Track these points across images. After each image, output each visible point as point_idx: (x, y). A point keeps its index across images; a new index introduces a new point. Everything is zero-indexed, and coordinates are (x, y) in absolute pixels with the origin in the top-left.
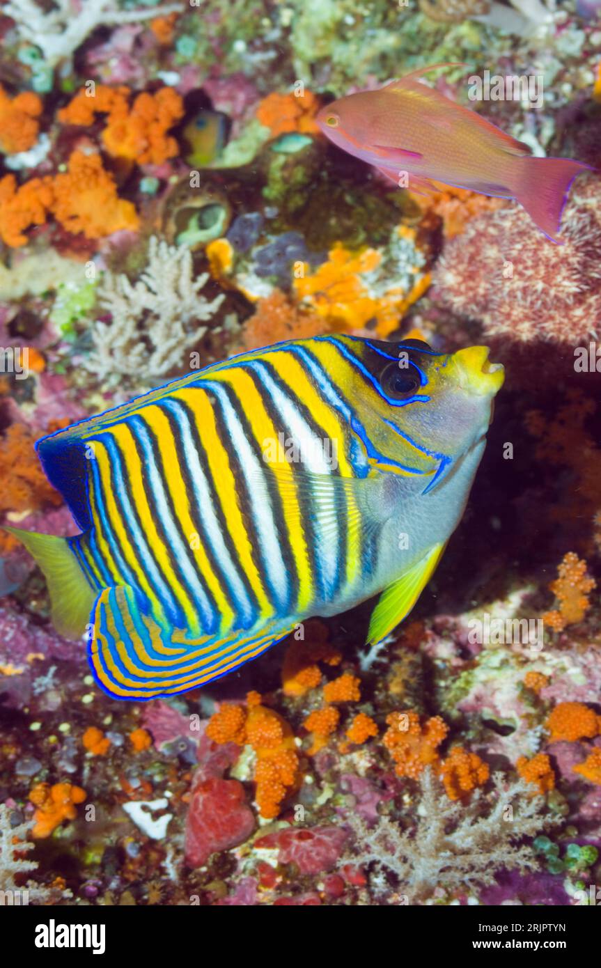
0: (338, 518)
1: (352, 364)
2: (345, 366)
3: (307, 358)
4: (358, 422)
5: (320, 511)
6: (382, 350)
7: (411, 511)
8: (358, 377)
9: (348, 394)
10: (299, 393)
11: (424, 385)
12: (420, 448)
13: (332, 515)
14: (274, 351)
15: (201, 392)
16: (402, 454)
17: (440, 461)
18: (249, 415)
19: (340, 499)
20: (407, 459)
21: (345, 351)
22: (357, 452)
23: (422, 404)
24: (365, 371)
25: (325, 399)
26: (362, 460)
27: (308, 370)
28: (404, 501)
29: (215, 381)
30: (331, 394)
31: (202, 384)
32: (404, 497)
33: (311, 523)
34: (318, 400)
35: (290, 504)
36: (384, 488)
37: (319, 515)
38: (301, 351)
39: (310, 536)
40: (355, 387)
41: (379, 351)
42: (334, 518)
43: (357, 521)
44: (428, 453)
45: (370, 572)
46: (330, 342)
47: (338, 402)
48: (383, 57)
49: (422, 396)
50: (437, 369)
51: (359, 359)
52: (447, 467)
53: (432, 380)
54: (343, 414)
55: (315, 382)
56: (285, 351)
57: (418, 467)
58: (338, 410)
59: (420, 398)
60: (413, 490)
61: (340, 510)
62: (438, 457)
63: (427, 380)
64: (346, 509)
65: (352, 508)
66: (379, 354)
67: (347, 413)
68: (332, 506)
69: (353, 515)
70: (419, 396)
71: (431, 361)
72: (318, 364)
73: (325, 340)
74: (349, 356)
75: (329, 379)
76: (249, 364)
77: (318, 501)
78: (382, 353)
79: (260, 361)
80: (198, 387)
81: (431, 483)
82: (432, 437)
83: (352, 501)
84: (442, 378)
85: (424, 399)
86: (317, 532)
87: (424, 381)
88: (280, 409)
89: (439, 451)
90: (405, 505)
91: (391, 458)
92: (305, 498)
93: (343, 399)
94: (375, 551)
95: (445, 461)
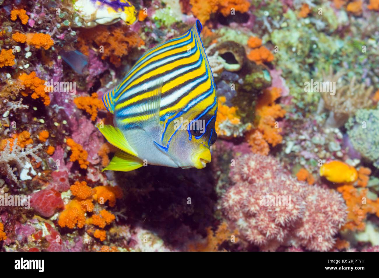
0: (145, 112)
1: (204, 110)
2: (204, 108)
3: (207, 94)
4: (181, 114)
5: (148, 105)
6: (210, 122)
7: (148, 139)
8: (200, 113)
9: (193, 109)
10: (193, 92)
11: (196, 138)
12: (171, 138)
13: (147, 109)
14: (211, 83)
15: (197, 59)
16: (169, 132)
17: (166, 147)
18: (186, 75)
19: (152, 111)
20: (167, 134)
21: (210, 108)
22: (170, 115)
23: (188, 137)
24: (201, 115)
25: (191, 101)
26: (167, 118)
27: (202, 94)
28: (151, 135)
29: (201, 64)
30: (193, 103)
31: (201, 59)
32: (153, 136)
33: (144, 102)
34: (190, 99)
35: (152, 94)
36: (156, 127)
37: (147, 104)
38: (211, 91)
39: (139, 103)
40: (195, 112)
41: (210, 121)
42: (145, 110)
43: (144, 119)
44: (169, 142)
45: (126, 128)
46: (214, 102)
47: (190, 105)
48: (290, 72)
49: (191, 137)
50: (202, 143)
51: (207, 113)
52: (164, 150)
53: (198, 141)
54: (185, 108)
55: (198, 97)
56: (211, 87)
57: (164, 139)
58: (186, 106)
59: (190, 136)
60: (156, 138)
61: (148, 112)
62: (168, 146)
63: (198, 139)
64: (149, 114)
65: (149, 117)
66: (209, 120)
67: (185, 110)
68: (150, 109)
69: (146, 117)
70: (191, 136)
71: (206, 140)
72: (205, 98)
73: (215, 100)
74: (208, 109)
75: (199, 102)
76: (207, 74)
77: (152, 103)
78: (209, 121)
79: (208, 78)
80: (200, 58)
81: (158, 144)
82: (175, 142)
83: (152, 116)
84: (198, 145)
85: (190, 138)
86: (140, 105)
87: (197, 137)
88: (187, 85)
89: (170, 146)
90: (150, 136)
91: (167, 128)
92: (154, 98)
93: (191, 108)
94: (133, 128)
95: (166, 149)
